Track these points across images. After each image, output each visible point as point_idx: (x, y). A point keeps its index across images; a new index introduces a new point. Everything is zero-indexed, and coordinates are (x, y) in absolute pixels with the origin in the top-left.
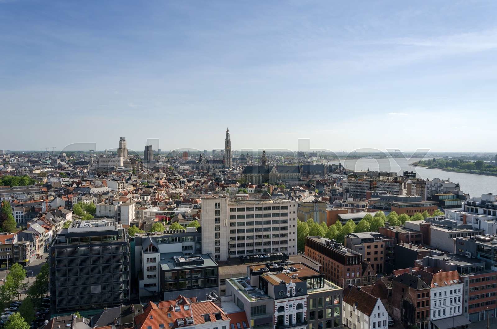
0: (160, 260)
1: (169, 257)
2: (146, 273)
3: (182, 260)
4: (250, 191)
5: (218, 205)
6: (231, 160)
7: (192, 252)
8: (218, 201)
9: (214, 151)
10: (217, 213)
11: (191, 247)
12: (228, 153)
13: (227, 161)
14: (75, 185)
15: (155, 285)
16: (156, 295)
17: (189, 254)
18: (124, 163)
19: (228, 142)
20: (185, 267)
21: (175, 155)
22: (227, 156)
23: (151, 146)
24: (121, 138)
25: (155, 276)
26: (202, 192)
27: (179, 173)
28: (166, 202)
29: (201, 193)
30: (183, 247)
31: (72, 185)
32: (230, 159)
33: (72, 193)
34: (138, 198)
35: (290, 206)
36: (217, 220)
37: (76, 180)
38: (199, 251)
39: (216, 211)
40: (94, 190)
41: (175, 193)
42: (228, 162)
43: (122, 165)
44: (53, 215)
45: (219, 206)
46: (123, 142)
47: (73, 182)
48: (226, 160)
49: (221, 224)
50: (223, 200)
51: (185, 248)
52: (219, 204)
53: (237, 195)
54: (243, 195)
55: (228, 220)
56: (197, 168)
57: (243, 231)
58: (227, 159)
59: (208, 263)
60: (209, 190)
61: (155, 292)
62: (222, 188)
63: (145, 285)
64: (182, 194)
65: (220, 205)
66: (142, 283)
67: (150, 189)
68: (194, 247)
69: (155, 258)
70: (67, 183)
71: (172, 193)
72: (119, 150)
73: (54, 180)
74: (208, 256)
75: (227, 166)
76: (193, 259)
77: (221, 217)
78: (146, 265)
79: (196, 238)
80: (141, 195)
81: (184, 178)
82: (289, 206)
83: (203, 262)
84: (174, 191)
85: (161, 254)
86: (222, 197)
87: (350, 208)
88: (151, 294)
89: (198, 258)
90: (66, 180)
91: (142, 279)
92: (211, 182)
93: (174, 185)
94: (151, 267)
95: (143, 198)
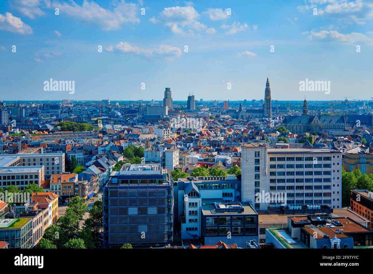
0: (201, 205)
1: (210, 203)
2: (188, 217)
3: (222, 206)
4: (291, 141)
5: (257, 154)
6: (271, 110)
7: (232, 199)
8: (257, 150)
9: (254, 101)
10: (257, 161)
11: (231, 194)
12: (268, 103)
14: (126, 132)
15: (196, 229)
16: (197, 238)
17: (229, 201)
18: (169, 112)
19: (268, 92)
20: (226, 213)
21: (216, 105)
22: (267, 106)
23: (193, 96)
24: (166, 89)
25: (196, 220)
27: (220, 121)
28: (207, 149)
29: (241, 142)
30: (223, 194)
31: (123, 131)
32: (269, 108)
33: (123, 139)
34: (181, 145)
35: (334, 157)
36: (257, 169)
37: (127, 127)
38: (239, 199)
39: (256, 160)
40: (143, 137)
41: (216, 141)
42: (268, 112)
43: (167, 114)
44: (108, 158)
45: (259, 155)
46: (168, 92)
47: (125, 129)
48: (265, 110)
49: (261, 173)
50: (263, 149)
51: (225, 195)
52: (259, 152)
53: (277, 144)
54: (283, 144)
55: (268, 170)
56: (237, 118)
57: (283, 181)
58: (267, 108)
59: (248, 211)
61: (196, 236)
63: (187, 229)
64: (223, 143)
66: (184, 226)
67: (193, 137)
68: (233, 194)
69: (196, 203)
70: (119, 130)
71: (213, 141)
72: (164, 100)
73: (108, 127)
74: (248, 204)
75: (267, 115)
76: (233, 206)
77: (261, 165)
78: (188, 209)
79: (236, 186)
80: (184, 142)
81: (224, 126)
82: (332, 157)
83: (242, 210)
84: (215, 139)
85: (203, 199)
86: (262, 146)
88: (192, 238)
89: (238, 206)
90: (118, 127)
91: (185, 222)
92: (251, 131)
93: (215, 133)
94: (193, 212)
95: (186, 145)
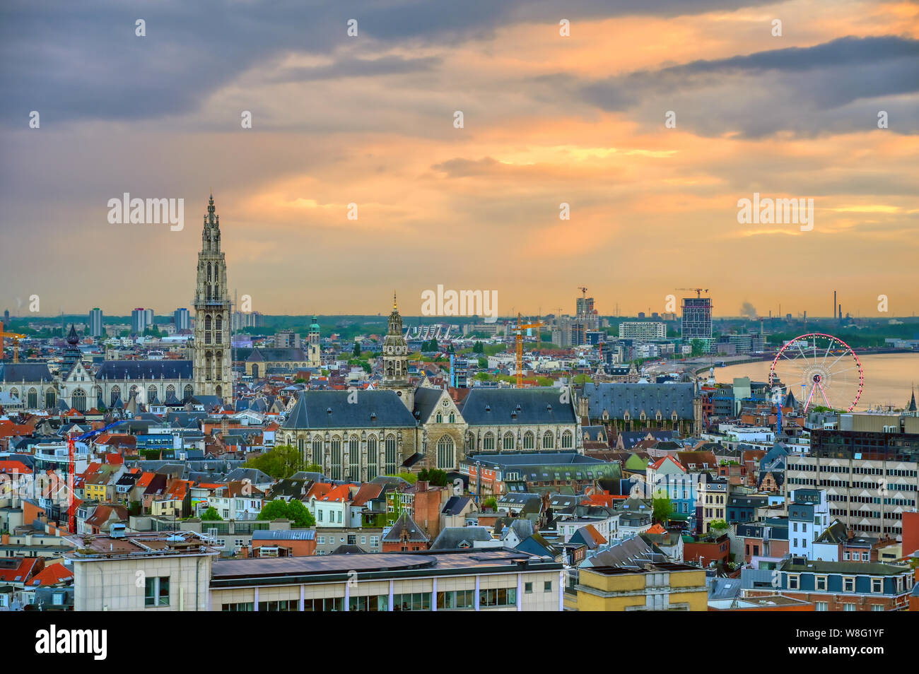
4: (326, 516)
5: (158, 591)
8: (159, 569)
12: (213, 325)
13: (209, 369)
22: (208, 340)
26: (81, 522)
29: (74, 530)
32: (219, 354)
35: (528, 587)
42: (214, 371)
45: (164, 592)
48: (200, 361)
50: (189, 564)
52: (165, 581)
56: (52, 400)
58: (208, 355)
60: (114, 515)
62: (179, 504)
65: (173, 588)
82: (521, 588)
86: (182, 549)
87: (824, 592)
92: (123, 471)
